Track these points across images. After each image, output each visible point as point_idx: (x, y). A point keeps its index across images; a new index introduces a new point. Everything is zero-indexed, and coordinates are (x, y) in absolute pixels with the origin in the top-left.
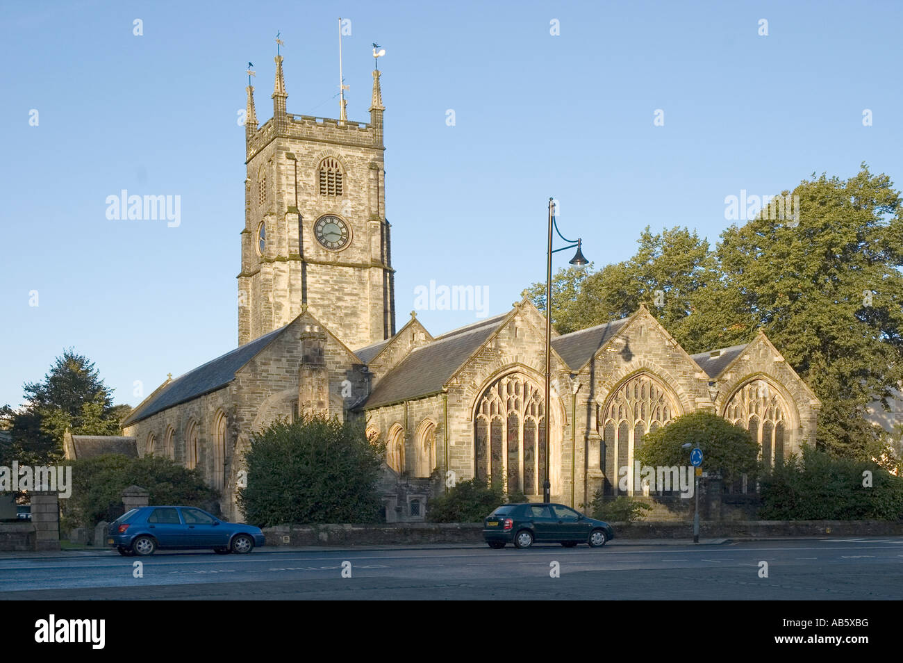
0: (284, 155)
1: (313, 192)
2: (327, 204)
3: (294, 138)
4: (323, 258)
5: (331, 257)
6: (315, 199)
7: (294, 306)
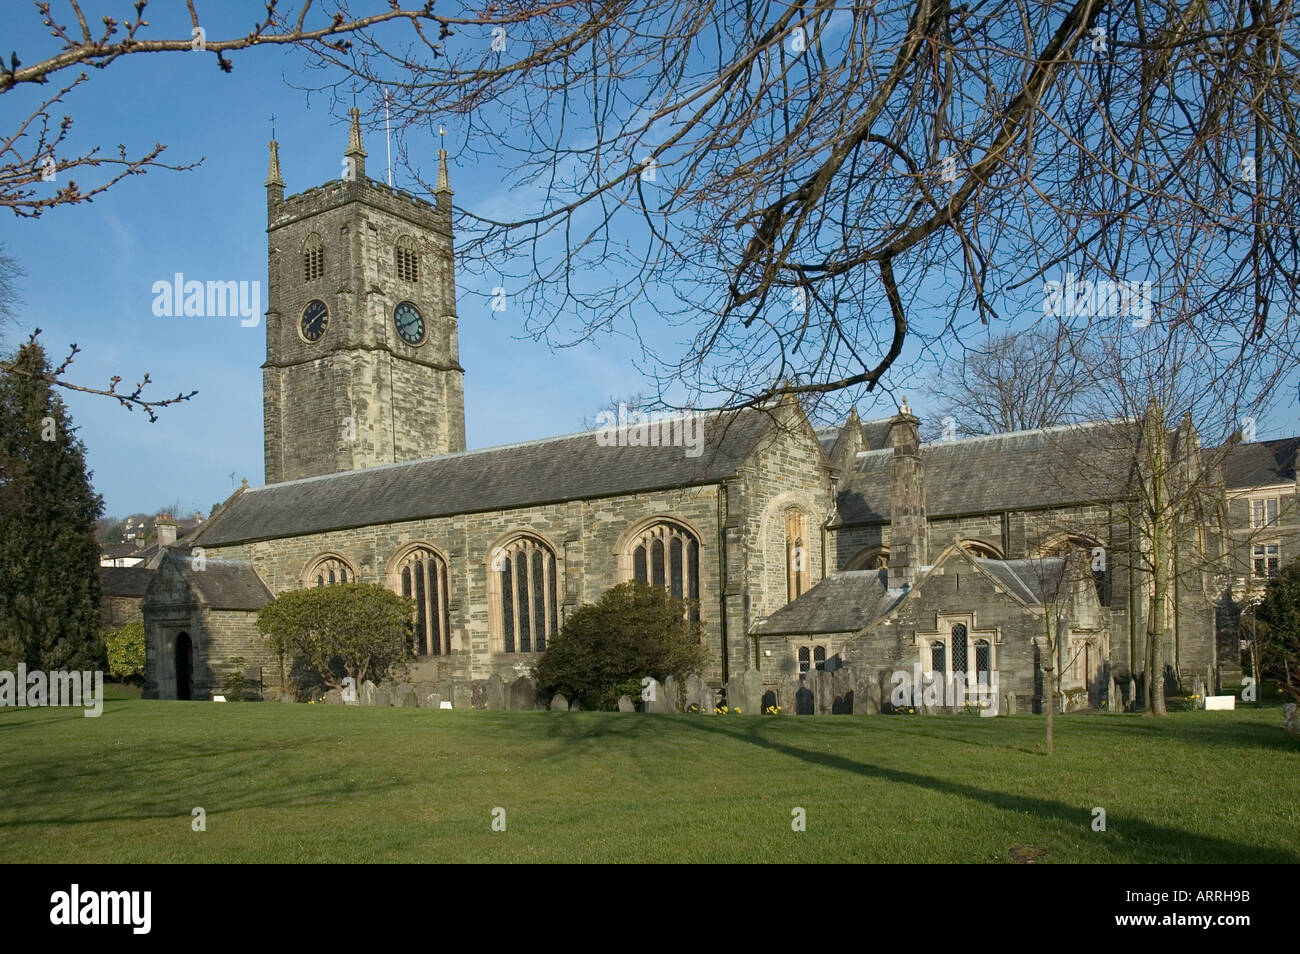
0: (364, 224)
1: (392, 272)
2: (407, 291)
3: (373, 207)
4: (403, 352)
5: (410, 353)
6: (392, 280)
7: (384, 405)
